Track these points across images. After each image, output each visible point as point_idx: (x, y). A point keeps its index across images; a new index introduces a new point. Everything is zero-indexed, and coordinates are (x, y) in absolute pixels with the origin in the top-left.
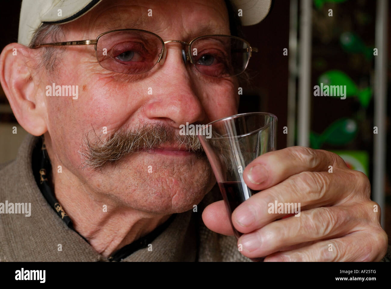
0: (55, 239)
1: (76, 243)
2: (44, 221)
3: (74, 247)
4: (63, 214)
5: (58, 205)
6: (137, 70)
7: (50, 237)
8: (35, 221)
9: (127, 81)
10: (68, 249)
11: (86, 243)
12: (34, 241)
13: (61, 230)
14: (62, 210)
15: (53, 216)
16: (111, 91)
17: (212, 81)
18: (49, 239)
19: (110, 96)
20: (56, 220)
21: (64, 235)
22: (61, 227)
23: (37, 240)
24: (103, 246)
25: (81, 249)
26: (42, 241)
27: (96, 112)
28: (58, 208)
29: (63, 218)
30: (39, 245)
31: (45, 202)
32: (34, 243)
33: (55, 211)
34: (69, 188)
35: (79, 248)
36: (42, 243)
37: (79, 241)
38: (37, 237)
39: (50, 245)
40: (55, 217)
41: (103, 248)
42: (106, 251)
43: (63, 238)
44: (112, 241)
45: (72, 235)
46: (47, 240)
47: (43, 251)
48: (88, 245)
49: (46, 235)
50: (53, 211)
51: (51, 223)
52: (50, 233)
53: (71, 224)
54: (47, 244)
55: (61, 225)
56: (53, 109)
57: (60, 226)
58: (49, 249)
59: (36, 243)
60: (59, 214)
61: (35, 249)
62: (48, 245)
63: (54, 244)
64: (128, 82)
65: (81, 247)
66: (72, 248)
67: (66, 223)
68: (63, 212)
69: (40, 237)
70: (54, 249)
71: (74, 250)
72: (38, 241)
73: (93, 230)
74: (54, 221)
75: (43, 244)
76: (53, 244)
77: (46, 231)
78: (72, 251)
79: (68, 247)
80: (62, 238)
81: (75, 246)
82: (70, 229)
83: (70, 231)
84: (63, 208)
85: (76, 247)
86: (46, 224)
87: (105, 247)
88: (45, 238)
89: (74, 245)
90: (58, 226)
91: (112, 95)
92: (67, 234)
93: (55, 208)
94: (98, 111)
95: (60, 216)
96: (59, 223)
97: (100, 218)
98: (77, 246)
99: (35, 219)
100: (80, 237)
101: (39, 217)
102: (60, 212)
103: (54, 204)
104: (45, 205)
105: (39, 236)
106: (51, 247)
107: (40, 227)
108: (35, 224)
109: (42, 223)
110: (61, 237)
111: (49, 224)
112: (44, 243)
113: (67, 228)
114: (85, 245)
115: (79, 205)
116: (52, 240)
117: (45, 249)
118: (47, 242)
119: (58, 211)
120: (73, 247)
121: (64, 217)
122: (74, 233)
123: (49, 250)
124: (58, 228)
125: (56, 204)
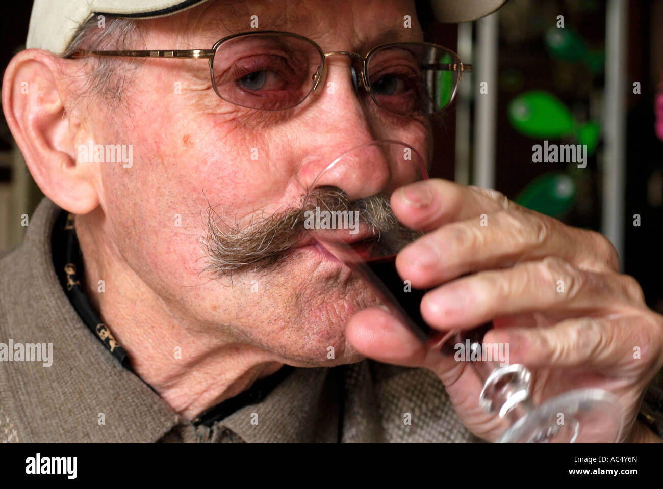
0: (100, 387)
1: (137, 393)
2: (80, 356)
3: (133, 402)
4: (112, 344)
5: (102, 327)
6: (278, 105)
7: (91, 384)
8: (62, 355)
9: (262, 125)
10: (122, 405)
11: (154, 394)
12: (60, 390)
13: (110, 371)
14: (111, 337)
15: (94, 347)
16: (239, 145)
17: (395, 121)
18: (88, 388)
19: (238, 154)
20: (100, 354)
21: (116, 381)
22: (111, 367)
23: (66, 390)
24: (186, 399)
25: (145, 404)
26: (75, 391)
27: (217, 186)
28: (104, 333)
29: (112, 350)
30: (71, 398)
31: (79, 322)
32: (61, 394)
33: (98, 338)
34: (134, 302)
35: (143, 403)
36: (76, 393)
37: (142, 390)
38: (66, 384)
39: (89, 398)
40: (98, 348)
41: (185, 403)
42: (191, 408)
43: (113, 385)
44: (205, 391)
45: (130, 379)
46: (85, 390)
47: (77, 408)
48: (156, 398)
49: (83, 380)
50: (93, 337)
51: (93, 359)
52: (90, 377)
53: (126, 360)
54: (86, 396)
55: (110, 363)
56: (114, 169)
57: (107, 365)
58: (88, 404)
59: (64, 394)
60: (105, 342)
61: (63, 405)
62: (87, 398)
63: (97, 396)
64: (264, 127)
65: (146, 402)
66: (130, 403)
67: (119, 358)
68: (112, 340)
69: (72, 383)
70: (97, 405)
71: (134, 407)
72: (68, 390)
73: (172, 373)
74: (96, 355)
75: (77, 396)
76: (95, 396)
77: (84, 374)
78: (130, 408)
79: (123, 402)
80: (111, 386)
81: (135, 399)
82: (125, 370)
83: (126, 374)
84: (112, 333)
85: (137, 401)
86: (82, 360)
87: (190, 401)
88: (81, 387)
89: (132, 398)
90: (104, 365)
91: (241, 153)
92: (121, 377)
93: (98, 332)
94: (221, 184)
95: (108, 347)
96: (105, 359)
97: (192, 356)
98: (138, 399)
99: (62, 353)
100: (142, 383)
101: (70, 349)
102: (108, 340)
103: (96, 325)
104: (80, 328)
105: (70, 382)
106: (91, 402)
107: (72, 366)
108: (63, 360)
109: (75, 360)
110: (111, 383)
111: (88, 361)
112: (78, 394)
113: (119, 367)
114: (152, 398)
115: (150, 333)
116: (93, 388)
117: (82, 406)
118: (84, 393)
119: (103, 339)
120: (131, 401)
121: (115, 349)
122: (132, 376)
123: (89, 407)
124: (104, 368)
125: (99, 326)
